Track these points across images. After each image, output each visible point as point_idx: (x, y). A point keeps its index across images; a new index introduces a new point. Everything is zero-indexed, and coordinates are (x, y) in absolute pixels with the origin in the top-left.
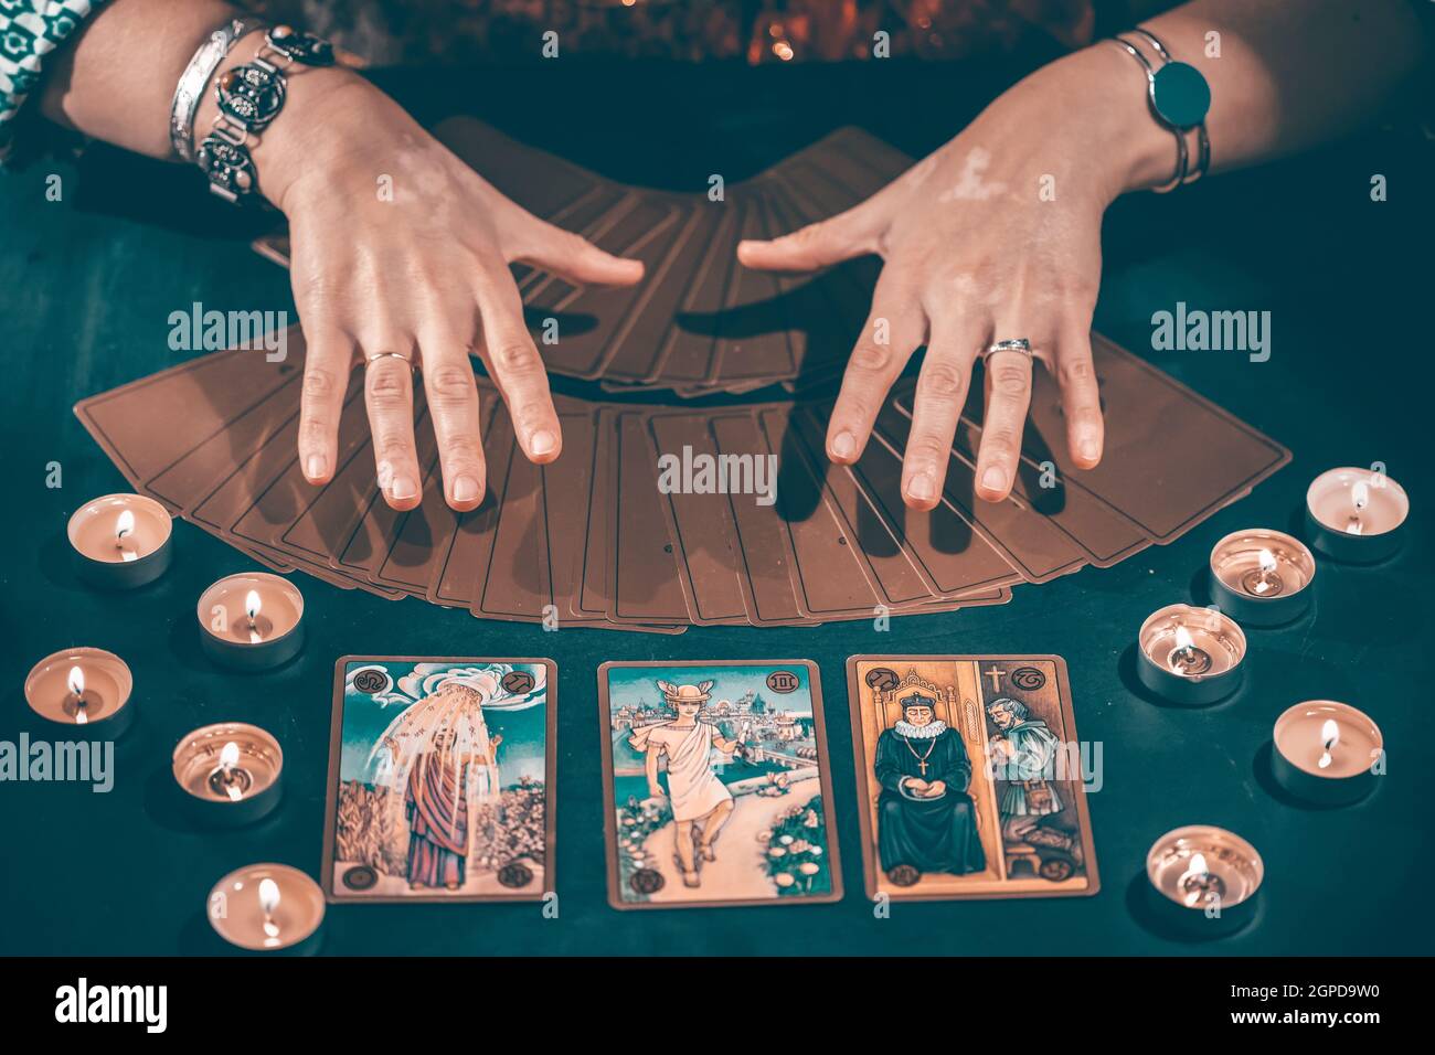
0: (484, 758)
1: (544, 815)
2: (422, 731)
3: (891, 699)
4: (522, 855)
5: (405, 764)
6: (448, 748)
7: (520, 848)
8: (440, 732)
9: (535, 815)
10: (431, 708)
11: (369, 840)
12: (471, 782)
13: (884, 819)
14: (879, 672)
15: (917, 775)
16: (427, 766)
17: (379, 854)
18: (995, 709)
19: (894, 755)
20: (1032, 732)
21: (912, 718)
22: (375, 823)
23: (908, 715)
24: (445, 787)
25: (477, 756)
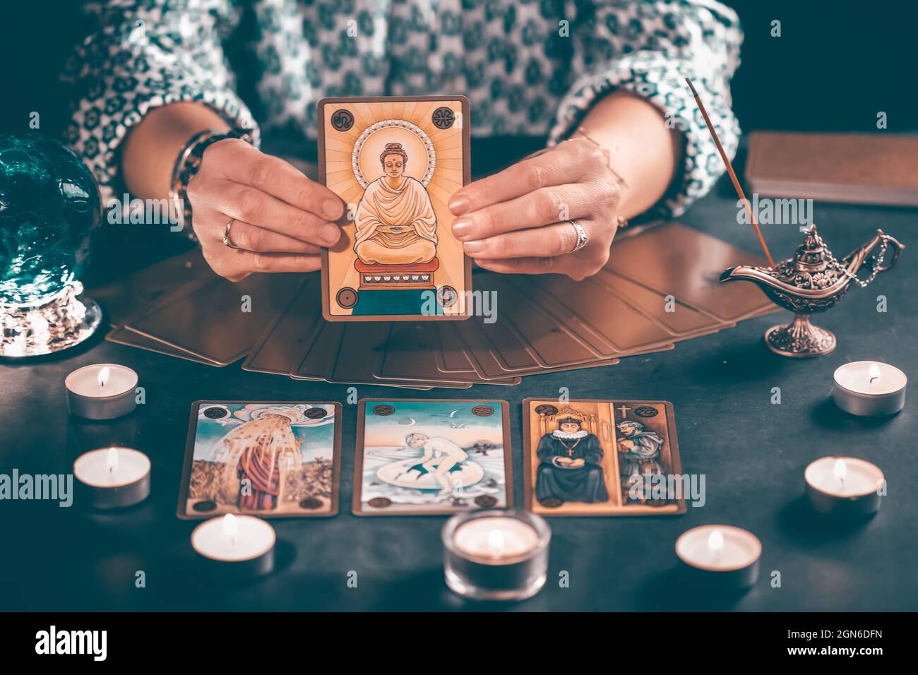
0: (291, 449)
1: (332, 475)
2: (250, 436)
3: (552, 419)
4: (316, 494)
5: (237, 452)
6: (267, 444)
7: (315, 491)
8: (262, 437)
9: (326, 476)
10: (256, 426)
11: (212, 488)
12: (283, 460)
13: (541, 476)
14: (545, 407)
15: (566, 455)
16: (253, 453)
17: (218, 495)
18: (622, 425)
19: (550, 446)
20: (646, 437)
21: (565, 429)
22: (216, 480)
23: (562, 427)
24: (265, 463)
25: (287, 448)
